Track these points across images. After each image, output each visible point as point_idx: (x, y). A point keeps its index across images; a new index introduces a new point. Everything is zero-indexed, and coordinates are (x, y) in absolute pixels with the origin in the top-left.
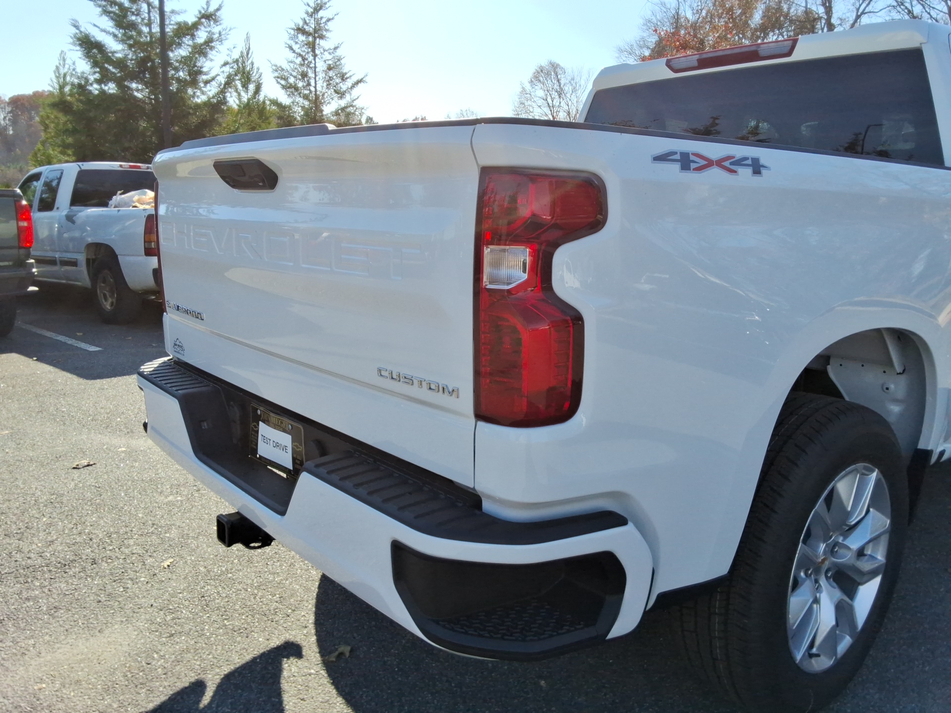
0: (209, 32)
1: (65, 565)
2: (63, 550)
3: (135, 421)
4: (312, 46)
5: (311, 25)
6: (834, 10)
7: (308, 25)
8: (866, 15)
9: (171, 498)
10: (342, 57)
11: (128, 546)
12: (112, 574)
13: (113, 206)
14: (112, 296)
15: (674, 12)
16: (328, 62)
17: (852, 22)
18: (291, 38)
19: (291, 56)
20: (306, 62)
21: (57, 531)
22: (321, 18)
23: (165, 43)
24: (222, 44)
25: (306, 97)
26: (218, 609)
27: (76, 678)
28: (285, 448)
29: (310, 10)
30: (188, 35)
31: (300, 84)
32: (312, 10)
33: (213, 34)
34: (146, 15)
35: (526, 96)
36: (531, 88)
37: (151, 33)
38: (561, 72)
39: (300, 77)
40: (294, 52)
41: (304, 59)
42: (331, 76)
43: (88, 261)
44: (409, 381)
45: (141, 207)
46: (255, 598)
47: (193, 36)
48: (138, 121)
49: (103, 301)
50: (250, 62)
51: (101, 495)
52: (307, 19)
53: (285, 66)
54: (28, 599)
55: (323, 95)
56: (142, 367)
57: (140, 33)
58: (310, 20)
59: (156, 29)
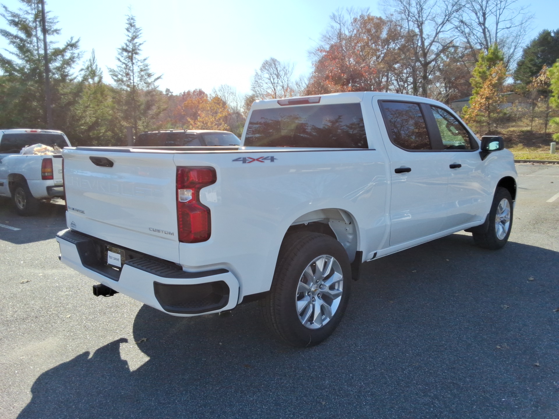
0: (71, 53)
1: (24, 319)
2: (22, 314)
3: (45, 262)
4: (131, 58)
5: (130, 47)
6: (424, 30)
7: (128, 47)
8: (441, 33)
9: (67, 293)
10: (148, 65)
11: (51, 311)
12: (45, 321)
13: (23, 153)
14: (23, 202)
15: (338, 31)
16: (140, 67)
17: (434, 37)
18: (119, 54)
19: (119, 64)
20: (128, 67)
21: (17, 307)
22: (136, 43)
23: (47, 59)
24: (79, 60)
25: (128, 86)
26: (92, 330)
27: (37, 354)
28: (118, 260)
29: (130, 39)
30: (60, 55)
31: (125, 79)
32: (131, 39)
33: (74, 54)
34: (36, 44)
35: (258, 77)
36: (261, 73)
37: (38, 54)
38: (278, 64)
39: (125, 75)
40: (121, 61)
41: (127, 65)
42: (142, 74)
43: (10, 183)
44: (159, 231)
45: (39, 154)
46: (107, 326)
47: (63, 56)
48: (32, 102)
49: (18, 204)
50: (95, 64)
51: (34, 293)
52: (128, 43)
53: (116, 69)
54: (11, 331)
55: (138, 85)
56: (58, 233)
57: (32, 54)
58: (129, 44)
59: (42, 52)
